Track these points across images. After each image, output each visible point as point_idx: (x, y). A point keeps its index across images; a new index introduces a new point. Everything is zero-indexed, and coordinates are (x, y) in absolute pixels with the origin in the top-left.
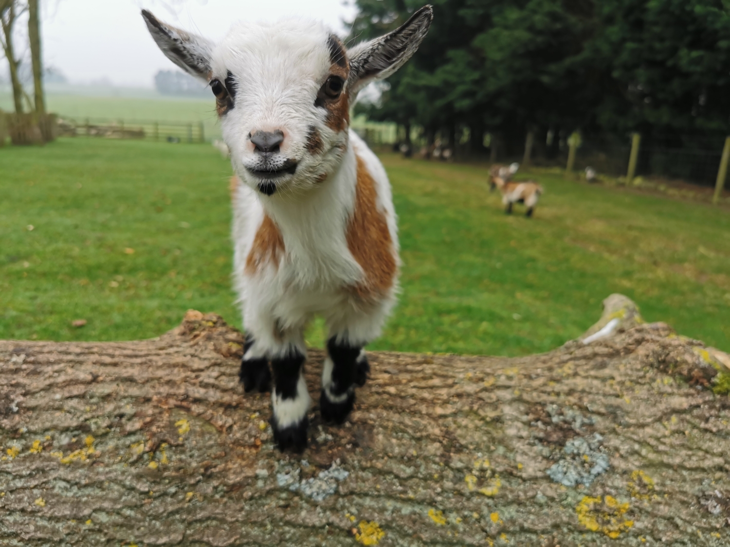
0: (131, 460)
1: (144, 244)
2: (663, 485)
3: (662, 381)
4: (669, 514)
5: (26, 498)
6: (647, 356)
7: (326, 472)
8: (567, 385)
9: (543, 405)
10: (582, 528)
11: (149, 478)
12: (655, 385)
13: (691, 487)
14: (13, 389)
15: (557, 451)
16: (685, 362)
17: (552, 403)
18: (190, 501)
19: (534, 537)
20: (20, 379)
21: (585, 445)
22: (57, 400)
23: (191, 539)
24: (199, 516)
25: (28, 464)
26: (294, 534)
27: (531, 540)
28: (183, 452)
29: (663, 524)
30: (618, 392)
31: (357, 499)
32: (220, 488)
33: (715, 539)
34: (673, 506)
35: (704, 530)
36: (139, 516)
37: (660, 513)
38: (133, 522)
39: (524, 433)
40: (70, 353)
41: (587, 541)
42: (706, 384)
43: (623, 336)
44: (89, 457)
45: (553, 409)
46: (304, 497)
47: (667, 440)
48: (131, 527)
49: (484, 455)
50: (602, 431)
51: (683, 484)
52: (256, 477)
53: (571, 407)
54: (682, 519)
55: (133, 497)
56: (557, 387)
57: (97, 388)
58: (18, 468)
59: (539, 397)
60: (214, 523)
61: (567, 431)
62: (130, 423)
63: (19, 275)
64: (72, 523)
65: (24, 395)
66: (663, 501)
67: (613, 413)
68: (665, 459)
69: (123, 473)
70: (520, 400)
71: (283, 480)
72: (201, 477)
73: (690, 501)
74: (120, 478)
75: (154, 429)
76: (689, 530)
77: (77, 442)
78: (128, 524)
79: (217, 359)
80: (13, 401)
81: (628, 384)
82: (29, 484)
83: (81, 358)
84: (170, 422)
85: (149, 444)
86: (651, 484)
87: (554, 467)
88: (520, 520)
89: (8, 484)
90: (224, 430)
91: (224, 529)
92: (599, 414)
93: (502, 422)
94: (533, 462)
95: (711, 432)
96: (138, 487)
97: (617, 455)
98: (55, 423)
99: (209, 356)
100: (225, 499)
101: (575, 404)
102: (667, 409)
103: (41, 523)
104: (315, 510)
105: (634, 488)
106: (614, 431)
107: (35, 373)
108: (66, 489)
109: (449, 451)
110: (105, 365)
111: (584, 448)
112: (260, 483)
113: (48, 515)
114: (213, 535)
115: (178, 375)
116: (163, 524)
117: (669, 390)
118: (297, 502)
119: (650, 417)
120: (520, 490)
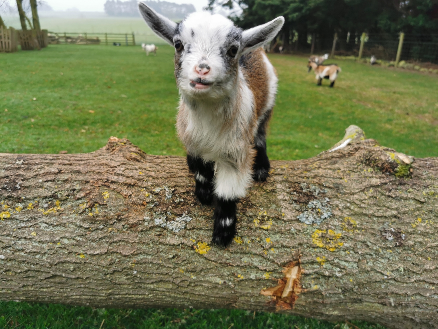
0: (79, 212)
1: (100, 108)
2: (362, 225)
3: (367, 170)
4: (363, 240)
5: (26, 232)
6: (360, 157)
7: (180, 218)
8: (314, 173)
9: (299, 183)
10: (314, 246)
11: (89, 221)
12: (362, 172)
13: (378, 226)
14: (17, 177)
15: (304, 207)
16: (381, 160)
17: (304, 182)
18: (110, 232)
19: (288, 250)
20: (21, 172)
21: (320, 203)
22: (40, 183)
23: (111, 251)
24: (115, 240)
25: (26, 215)
26: (164, 249)
27: (286, 251)
28: (106, 208)
29: (360, 245)
30: (342, 176)
31: (196, 231)
32: (126, 226)
33: (389, 253)
34: (366, 236)
35: (383, 248)
36: (84, 240)
37: (359, 239)
38: (81, 243)
39: (287, 198)
40: (47, 159)
41: (317, 252)
42: (392, 172)
43: (349, 147)
44: (58, 211)
45: (304, 185)
46: (169, 230)
47: (366, 202)
48: (81, 246)
49: (264, 209)
50: (330, 197)
51: (373, 224)
52: (144, 220)
53: (314, 184)
54: (371, 243)
55: (81, 230)
56: (308, 174)
57: (61, 176)
58: (22, 217)
59: (297, 179)
60: (123, 243)
61: (310, 196)
62: (79, 194)
63: (29, 127)
64: (51, 244)
65: (23, 180)
66: (361, 233)
67: (337, 187)
68: (364, 211)
69: (76, 218)
70: (286, 181)
71: (158, 221)
72: (116, 221)
73: (377, 233)
74: (74, 221)
75: (91, 196)
76: (375, 248)
77: (51, 203)
78: (78, 244)
79: (124, 161)
80: (17, 183)
81: (347, 172)
82: (27, 225)
83: (53, 161)
84: (99, 193)
85: (89, 204)
86: (355, 224)
87: (301, 215)
88: (282, 242)
89: (17, 225)
90: (127, 197)
91: (129, 246)
92: (330, 188)
93: (276, 193)
94: (291, 213)
95: (392, 197)
96: (83, 226)
97: (337, 209)
98: (39, 194)
99: (120, 160)
100: (128, 231)
101: (317, 183)
102: (368, 185)
103: (35, 244)
104: (175, 237)
105: (345, 226)
106: (337, 197)
107: (28, 169)
108: (47, 227)
109: (246, 207)
110: (65, 165)
111: (319, 205)
112: (146, 224)
113: (38, 240)
114: (123, 250)
115: (103, 169)
116: (97, 244)
117: (371, 175)
118: (165, 233)
119: (357, 189)
120: (283, 226)
